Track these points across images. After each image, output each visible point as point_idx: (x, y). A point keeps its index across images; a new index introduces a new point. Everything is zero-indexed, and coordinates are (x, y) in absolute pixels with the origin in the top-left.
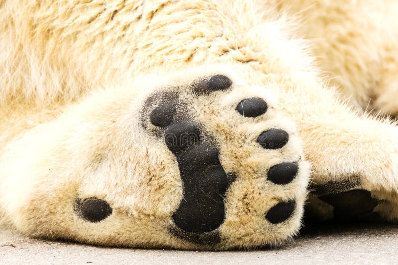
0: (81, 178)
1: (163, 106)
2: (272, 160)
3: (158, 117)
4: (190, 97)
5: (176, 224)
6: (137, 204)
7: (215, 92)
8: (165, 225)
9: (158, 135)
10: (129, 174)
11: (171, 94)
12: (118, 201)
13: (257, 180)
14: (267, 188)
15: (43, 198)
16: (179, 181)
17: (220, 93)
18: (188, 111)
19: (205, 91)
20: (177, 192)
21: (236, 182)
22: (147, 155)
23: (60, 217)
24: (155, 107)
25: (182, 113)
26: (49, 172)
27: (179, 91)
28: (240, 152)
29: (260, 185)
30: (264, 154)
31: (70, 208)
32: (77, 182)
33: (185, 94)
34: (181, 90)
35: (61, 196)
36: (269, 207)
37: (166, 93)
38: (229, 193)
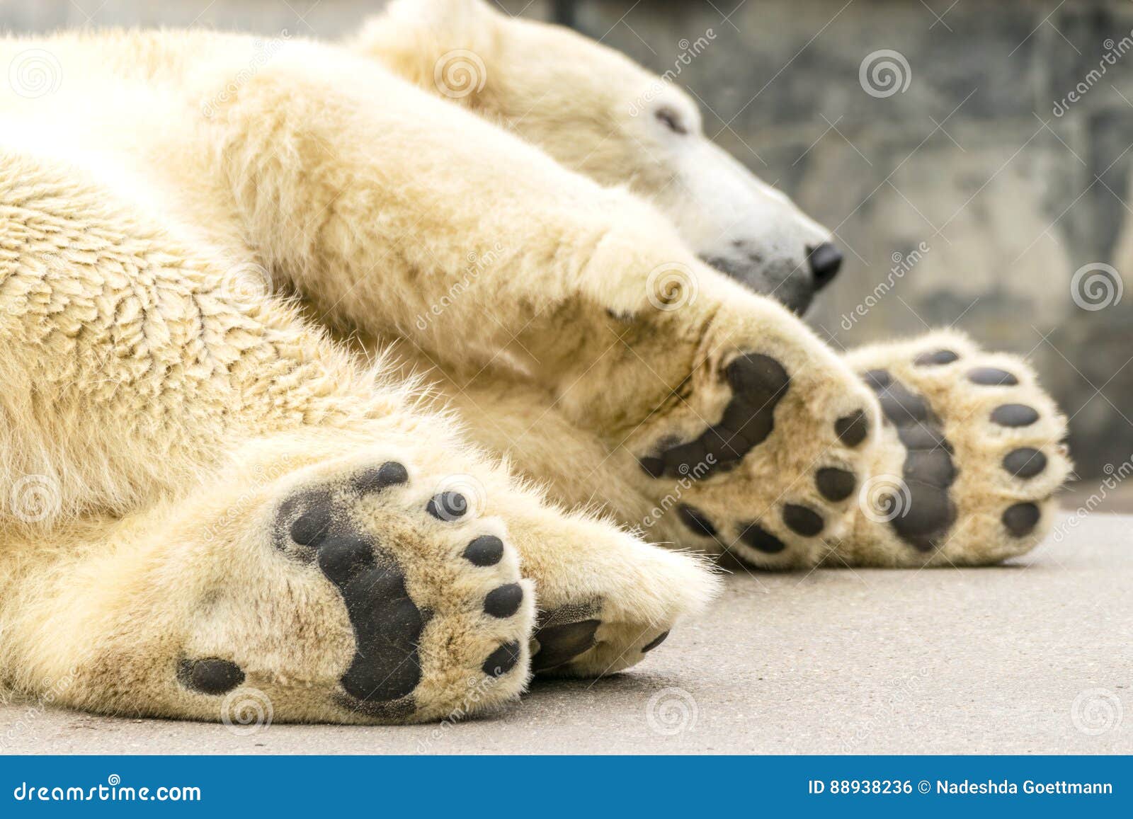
0: (186, 627)
1: (310, 514)
2: (489, 582)
3: (304, 531)
4: (349, 497)
5: (348, 690)
6: (285, 667)
7: (389, 488)
8: (330, 694)
9: (305, 559)
10: (264, 619)
11: (319, 494)
12: (254, 661)
13: (469, 615)
14: (484, 626)
15: (124, 658)
16: (349, 626)
17: (395, 489)
18: (348, 520)
19: (373, 487)
20: (346, 643)
21: (435, 621)
22: (290, 592)
23: (155, 687)
24: (296, 516)
25: (341, 522)
26: (129, 618)
27: (331, 489)
28: (441, 574)
29: (473, 622)
30: (477, 574)
31: (171, 675)
32: (182, 635)
33: (342, 493)
34: (335, 487)
35: (156, 655)
36: (487, 654)
37: (312, 494)
38: (425, 639)
